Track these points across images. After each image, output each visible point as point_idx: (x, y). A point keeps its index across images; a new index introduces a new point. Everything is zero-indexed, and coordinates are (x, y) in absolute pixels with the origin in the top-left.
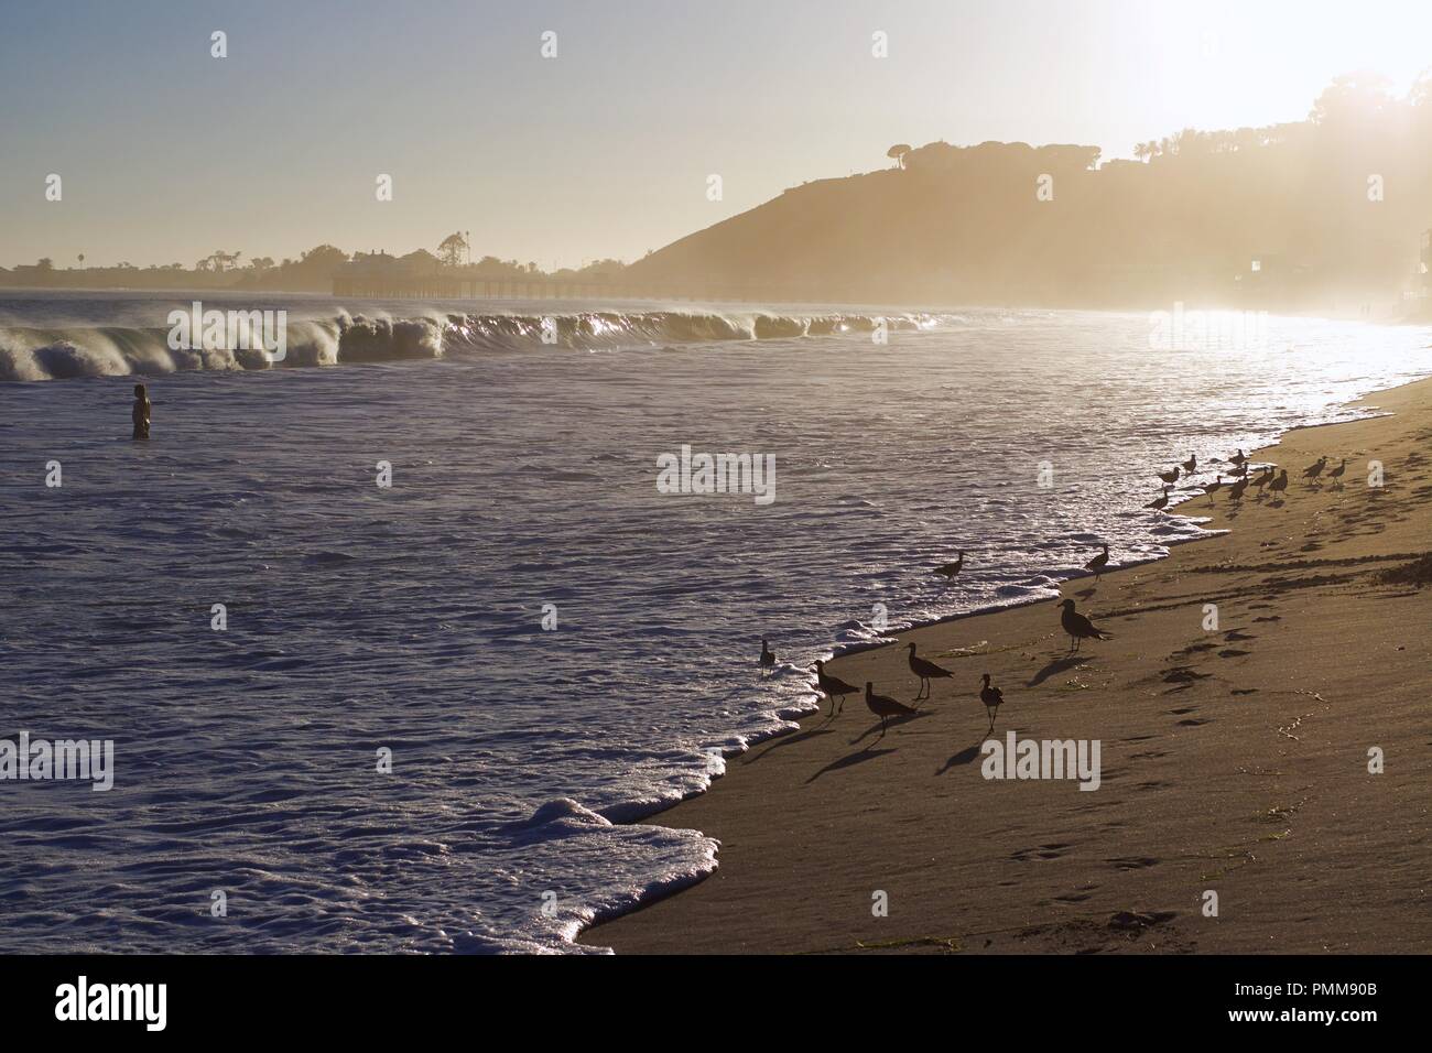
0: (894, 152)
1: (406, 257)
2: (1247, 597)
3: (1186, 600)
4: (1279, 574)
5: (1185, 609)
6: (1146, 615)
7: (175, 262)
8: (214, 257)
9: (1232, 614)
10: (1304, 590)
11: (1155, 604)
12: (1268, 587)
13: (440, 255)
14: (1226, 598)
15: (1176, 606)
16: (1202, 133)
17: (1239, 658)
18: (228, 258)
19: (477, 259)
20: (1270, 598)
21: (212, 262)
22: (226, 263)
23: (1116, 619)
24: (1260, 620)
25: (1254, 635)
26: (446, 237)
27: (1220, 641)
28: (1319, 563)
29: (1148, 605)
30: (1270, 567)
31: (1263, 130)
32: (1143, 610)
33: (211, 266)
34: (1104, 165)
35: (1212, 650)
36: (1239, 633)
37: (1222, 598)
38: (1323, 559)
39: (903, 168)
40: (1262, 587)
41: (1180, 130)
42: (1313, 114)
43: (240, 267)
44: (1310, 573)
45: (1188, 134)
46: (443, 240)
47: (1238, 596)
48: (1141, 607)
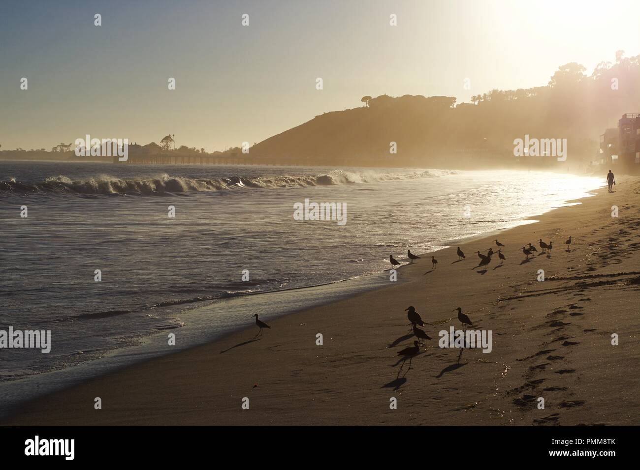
0: (364, 99)
1: (146, 146)
2: (571, 291)
3: (543, 292)
4: (581, 281)
5: (544, 296)
6: (527, 298)
7: (42, 148)
8: (60, 146)
9: (567, 298)
10: (597, 288)
11: (530, 294)
12: (579, 286)
13: (161, 145)
14: (561, 291)
15: (539, 295)
16: (501, 91)
17: (580, 316)
18: (66, 146)
19: (178, 147)
20: (582, 291)
21: (59, 148)
22: (65, 148)
23: (513, 300)
24: (582, 300)
25: (582, 306)
26: (164, 137)
27: (567, 309)
28: (598, 276)
29: (526, 294)
30: (576, 278)
31: (528, 90)
32: (524, 297)
33: (59, 150)
34: (457, 105)
35: (566, 313)
36: (575, 305)
37: (559, 291)
38: (600, 274)
39: (368, 106)
40: (576, 286)
41: (491, 90)
42: (550, 83)
43: (72, 150)
44: (596, 280)
45: (495, 91)
46: (163, 138)
47: (566, 290)
48: (522, 295)
